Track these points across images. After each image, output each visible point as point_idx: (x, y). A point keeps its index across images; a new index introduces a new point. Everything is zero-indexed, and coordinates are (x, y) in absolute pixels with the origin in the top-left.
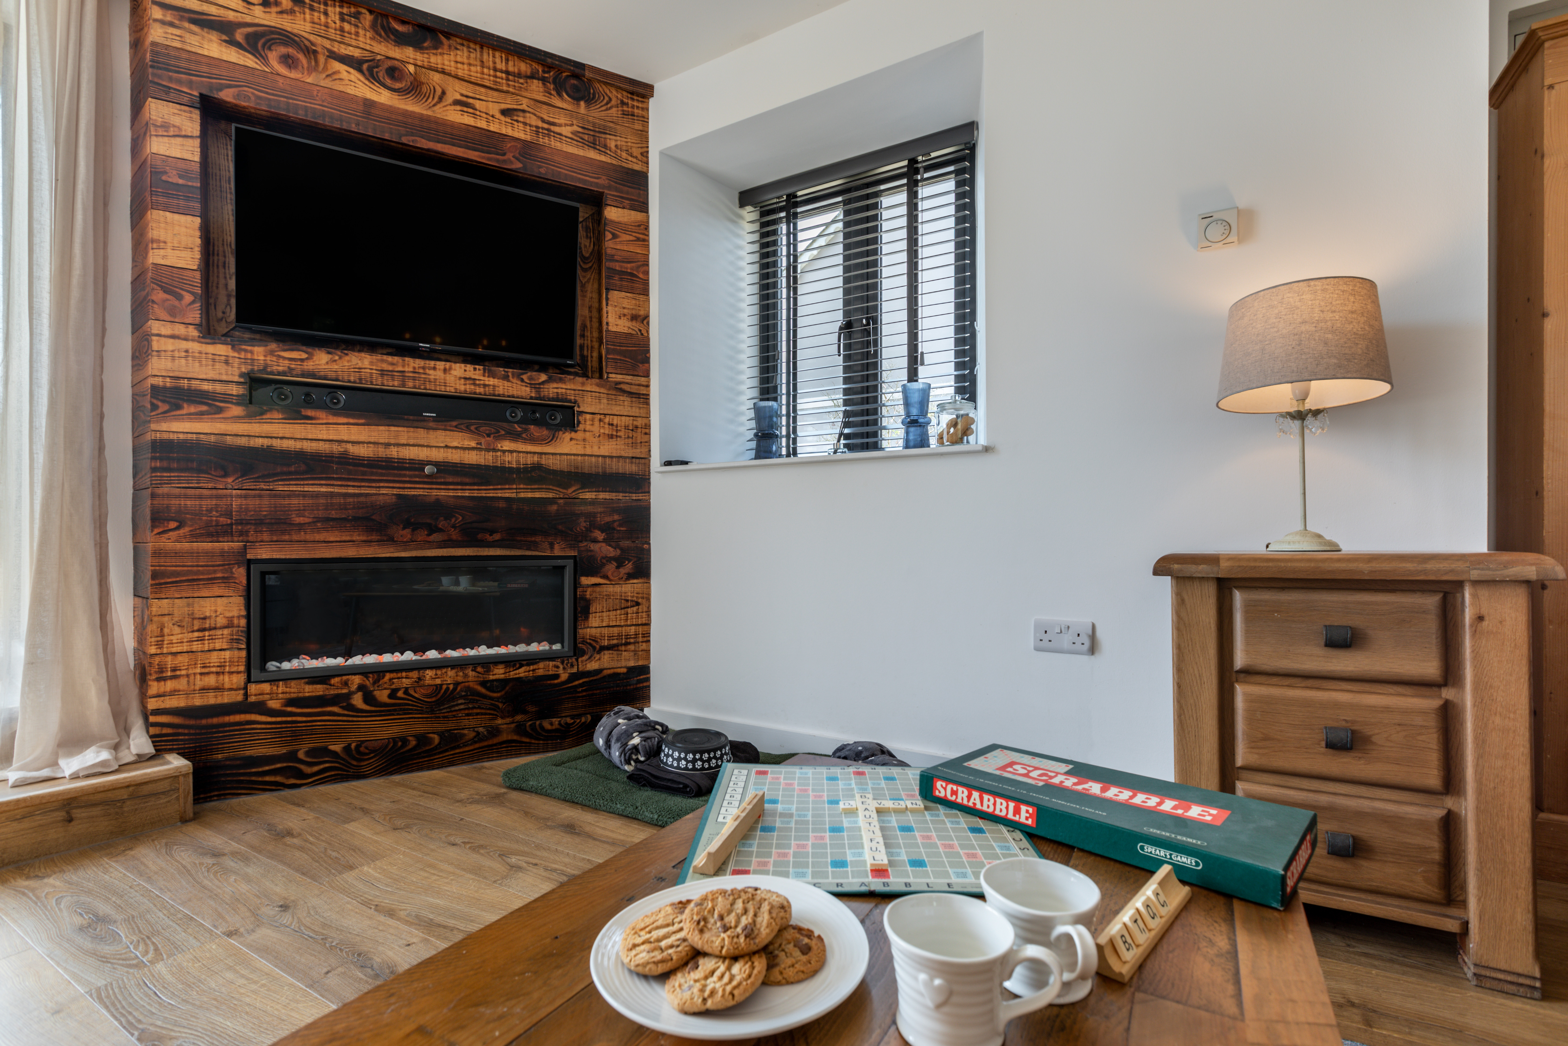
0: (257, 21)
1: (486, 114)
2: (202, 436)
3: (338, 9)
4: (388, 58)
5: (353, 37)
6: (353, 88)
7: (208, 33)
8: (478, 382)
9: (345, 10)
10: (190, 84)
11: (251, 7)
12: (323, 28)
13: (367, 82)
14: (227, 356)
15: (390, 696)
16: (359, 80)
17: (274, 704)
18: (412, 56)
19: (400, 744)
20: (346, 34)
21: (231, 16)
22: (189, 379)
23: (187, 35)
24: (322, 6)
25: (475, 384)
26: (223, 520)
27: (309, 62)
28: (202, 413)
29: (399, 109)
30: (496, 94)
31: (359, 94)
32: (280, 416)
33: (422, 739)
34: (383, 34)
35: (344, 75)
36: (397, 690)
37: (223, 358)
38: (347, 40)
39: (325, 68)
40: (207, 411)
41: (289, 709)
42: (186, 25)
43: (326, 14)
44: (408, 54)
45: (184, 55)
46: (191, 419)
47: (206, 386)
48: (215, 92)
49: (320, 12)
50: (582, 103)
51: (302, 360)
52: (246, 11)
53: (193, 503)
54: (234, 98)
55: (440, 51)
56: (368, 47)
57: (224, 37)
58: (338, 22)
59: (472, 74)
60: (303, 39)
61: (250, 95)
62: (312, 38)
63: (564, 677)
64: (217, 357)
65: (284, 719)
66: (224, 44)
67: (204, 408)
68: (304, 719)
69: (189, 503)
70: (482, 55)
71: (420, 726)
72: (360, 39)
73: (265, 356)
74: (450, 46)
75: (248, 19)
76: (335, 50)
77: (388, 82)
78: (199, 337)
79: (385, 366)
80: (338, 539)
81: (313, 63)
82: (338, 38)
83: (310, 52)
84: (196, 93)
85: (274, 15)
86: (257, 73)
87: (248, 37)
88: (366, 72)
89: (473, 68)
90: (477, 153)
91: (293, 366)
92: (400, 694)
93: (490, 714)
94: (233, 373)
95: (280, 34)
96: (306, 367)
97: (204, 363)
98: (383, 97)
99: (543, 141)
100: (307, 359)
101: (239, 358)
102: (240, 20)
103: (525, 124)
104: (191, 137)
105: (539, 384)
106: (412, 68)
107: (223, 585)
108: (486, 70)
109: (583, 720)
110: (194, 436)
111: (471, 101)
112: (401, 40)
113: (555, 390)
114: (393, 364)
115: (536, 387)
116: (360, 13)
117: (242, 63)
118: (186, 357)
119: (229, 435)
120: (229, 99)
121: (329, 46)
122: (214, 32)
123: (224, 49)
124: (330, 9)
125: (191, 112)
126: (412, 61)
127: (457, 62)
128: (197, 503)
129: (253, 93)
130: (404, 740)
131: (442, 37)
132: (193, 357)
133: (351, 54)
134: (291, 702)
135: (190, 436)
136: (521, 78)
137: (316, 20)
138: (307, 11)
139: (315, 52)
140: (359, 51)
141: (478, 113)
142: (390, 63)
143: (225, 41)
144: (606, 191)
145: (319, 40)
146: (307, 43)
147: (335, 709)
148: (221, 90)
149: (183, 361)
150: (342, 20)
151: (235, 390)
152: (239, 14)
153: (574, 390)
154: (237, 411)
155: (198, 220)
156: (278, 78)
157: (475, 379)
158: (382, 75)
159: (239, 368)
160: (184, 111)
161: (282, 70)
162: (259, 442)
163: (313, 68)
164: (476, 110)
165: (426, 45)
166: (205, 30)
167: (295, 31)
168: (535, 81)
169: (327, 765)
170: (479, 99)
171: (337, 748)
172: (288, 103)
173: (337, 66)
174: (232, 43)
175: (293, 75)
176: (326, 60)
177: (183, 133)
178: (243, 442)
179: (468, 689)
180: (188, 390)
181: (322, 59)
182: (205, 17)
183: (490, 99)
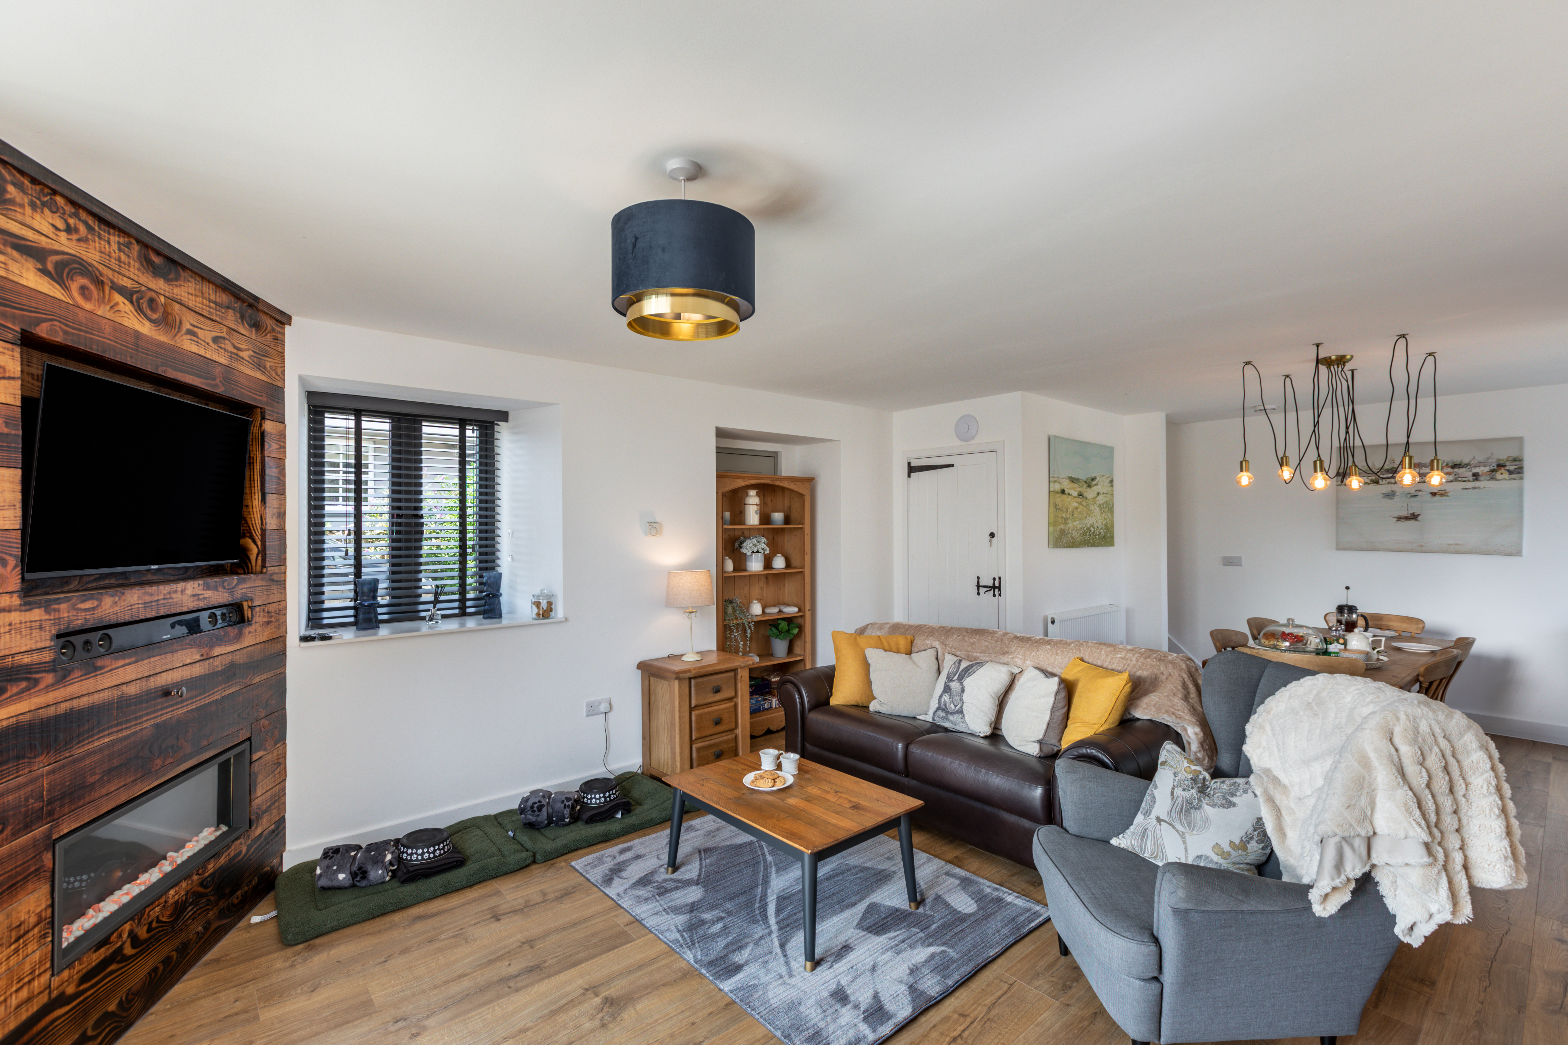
0: (62, 249)
1: (205, 342)
2: (21, 717)
3: (117, 239)
4: (150, 289)
5: (127, 267)
6: (126, 319)
7: (26, 260)
8: (201, 597)
9: (122, 240)
10: (14, 318)
11: (59, 233)
12: (107, 257)
13: (136, 313)
14: (40, 620)
15: (148, 931)
16: (131, 311)
17: (70, 990)
18: (163, 287)
19: (153, 975)
20: (122, 265)
21: (44, 242)
22: (13, 655)
23: (10, 262)
24: (106, 235)
25: (199, 599)
26: (38, 805)
27: (99, 295)
28: (22, 691)
29: (156, 340)
30: (209, 322)
31: (131, 326)
32: (80, 674)
33: (167, 961)
34: (145, 265)
35: (121, 307)
36: (150, 923)
37: (38, 624)
38: (123, 271)
39: (110, 300)
40: (26, 687)
41: (82, 988)
42: (9, 250)
43: (109, 243)
44: (159, 285)
45: (9, 286)
46: (13, 701)
47: (26, 660)
48: (33, 327)
49: (105, 240)
50: (254, 330)
51: (94, 609)
52: (54, 237)
53: (14, 796)
54: (47, 334)
55: (179, 283)
56: (136, 278)
57: (39, 266)
58: (117, 251)
59: (198, 305)
60: (95, 270)
61: (58, 329)
62: (100, 267)
63: (244, 849)
64: (33, 624)
65: (78, 1001)
66: (39, 273)
67: (24, 684)
68: (92, 991)
69: (11, 798)
70: (202, 287)
71: (166, 948)
72: (132, 269)
73: (68, 612)
74: (185, 278)
75: (56, 247)
76: (115, 280)
77: (149, 312)
78: (21, 605)
79: (148, 598)
80: (116, 787)
81: (102, 295)
82: (117, 268)
83: (99, 283)
84: (18, 329)
85: (74, 243)
86: (64, 305)
87: (57, 265)
88: (135, 303)
89: (197, 299)
90: (199, 380)
91: (88, 617)
92: (154, 925)
93: (204, 912)
94: (44, 639)
95: (80, 264)
96: (96, 615)
97: (24, 633)
98: (145, 328)
99: (235, 365)
100: (98, 606)
101: (50, 620)
102: (50, 247)
103: (225, 350)
104: (13, 378)
105: (233, 588)
106: (162, 299)
107: (36, 878)
108: (204, 301)
109: (253, 883)
110: (15, 719)
111: (196, 330)
112: (156, 272)
113: (241, 591)
114: (151, 595)
115: (231, 591)
116: (131, 243)
117: (52, 294)
118: (10, 631)
119: (41, 708)
120: (44, 335)
121: (111, 277)
122: (31, 260)
123: (38, 279)
124: (112, 238)
125: (13, 350)
126: (162, 292)
127: (188, 293)
128: (17, 795)
129: (60, 328)
130: (155, 969)
131: (181, 270)
132: (16, 629)
133: (125, 285)
134: (84, 979)
135: (11, 720)
136: (222, 308)
137: (103, 249)
138: (97, 239)
139: (103, 283)
140: (130, 282)
141: (200, 341)
142: (151, 294)
143: (39, 270)
144: (266, 408)
145: (105, 271)
146: (97, 273)
147: (114, 967)
148: (38, 325)
149: (8, 636)
150: (120, 250)
151: (47, 656)
152: (50, 241)
153: (250, 588)
154: (49, 678)
155: (19, 472)
156: (77, 310)
157: (199, 595)
158: (145, 306)
159: (50, 631)
160: (8, 349)
161: (80, 301)
162: (63, 707)
163: (101, 301)
164: (198, 338)
165: (171, 276)
166: (24, 257)
167: (89, 260)
168: (230, 311)
169: (107, 1030)
170: (201, 328)
171: (112, 1007)
172: (86, 337)
173: (118, 298)
174: (44, 272)
175: (88, 306)
176: (110, 290)
177: (7, 375)
178: (51, 711)
179: (194, 893)
180: (12, 668)
181: (107, 289)
182: (23, 242)
183: (206, 328)
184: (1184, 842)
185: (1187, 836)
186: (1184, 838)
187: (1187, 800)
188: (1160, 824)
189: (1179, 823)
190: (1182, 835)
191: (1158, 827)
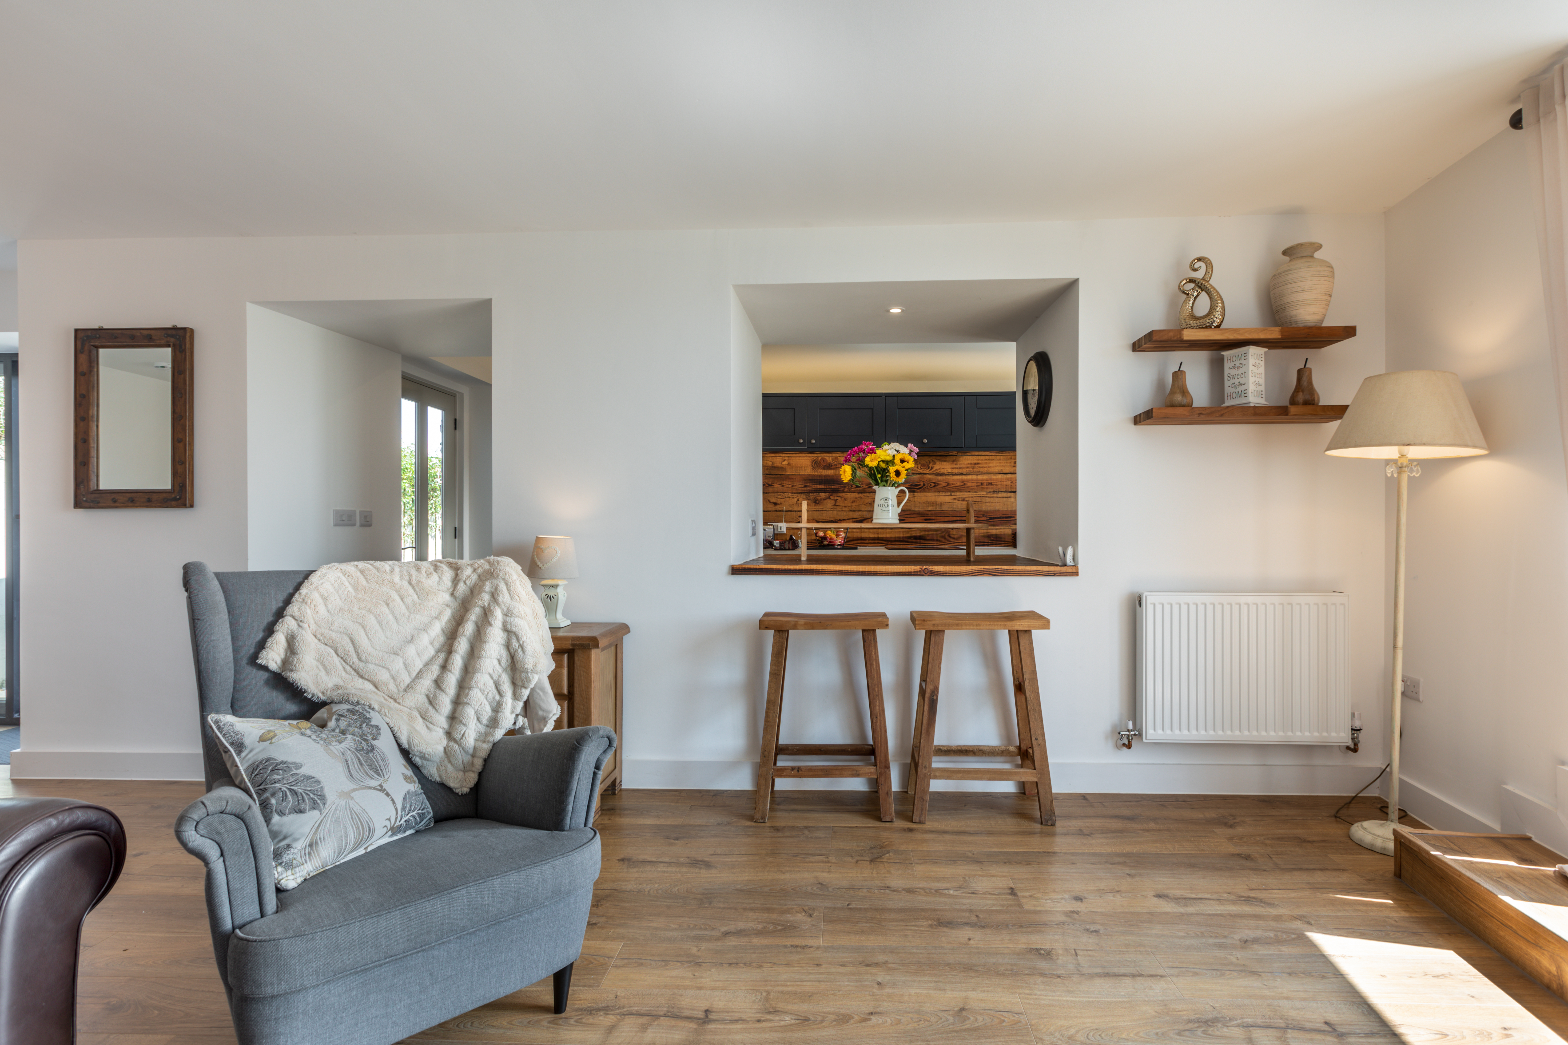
184: (388, 795)
185: (385, 786)
186: (385, 790)
187: (356, 749)
188: (352, 798)
189: (368, 779)
190: (381, 789)
191: (352, 803)
